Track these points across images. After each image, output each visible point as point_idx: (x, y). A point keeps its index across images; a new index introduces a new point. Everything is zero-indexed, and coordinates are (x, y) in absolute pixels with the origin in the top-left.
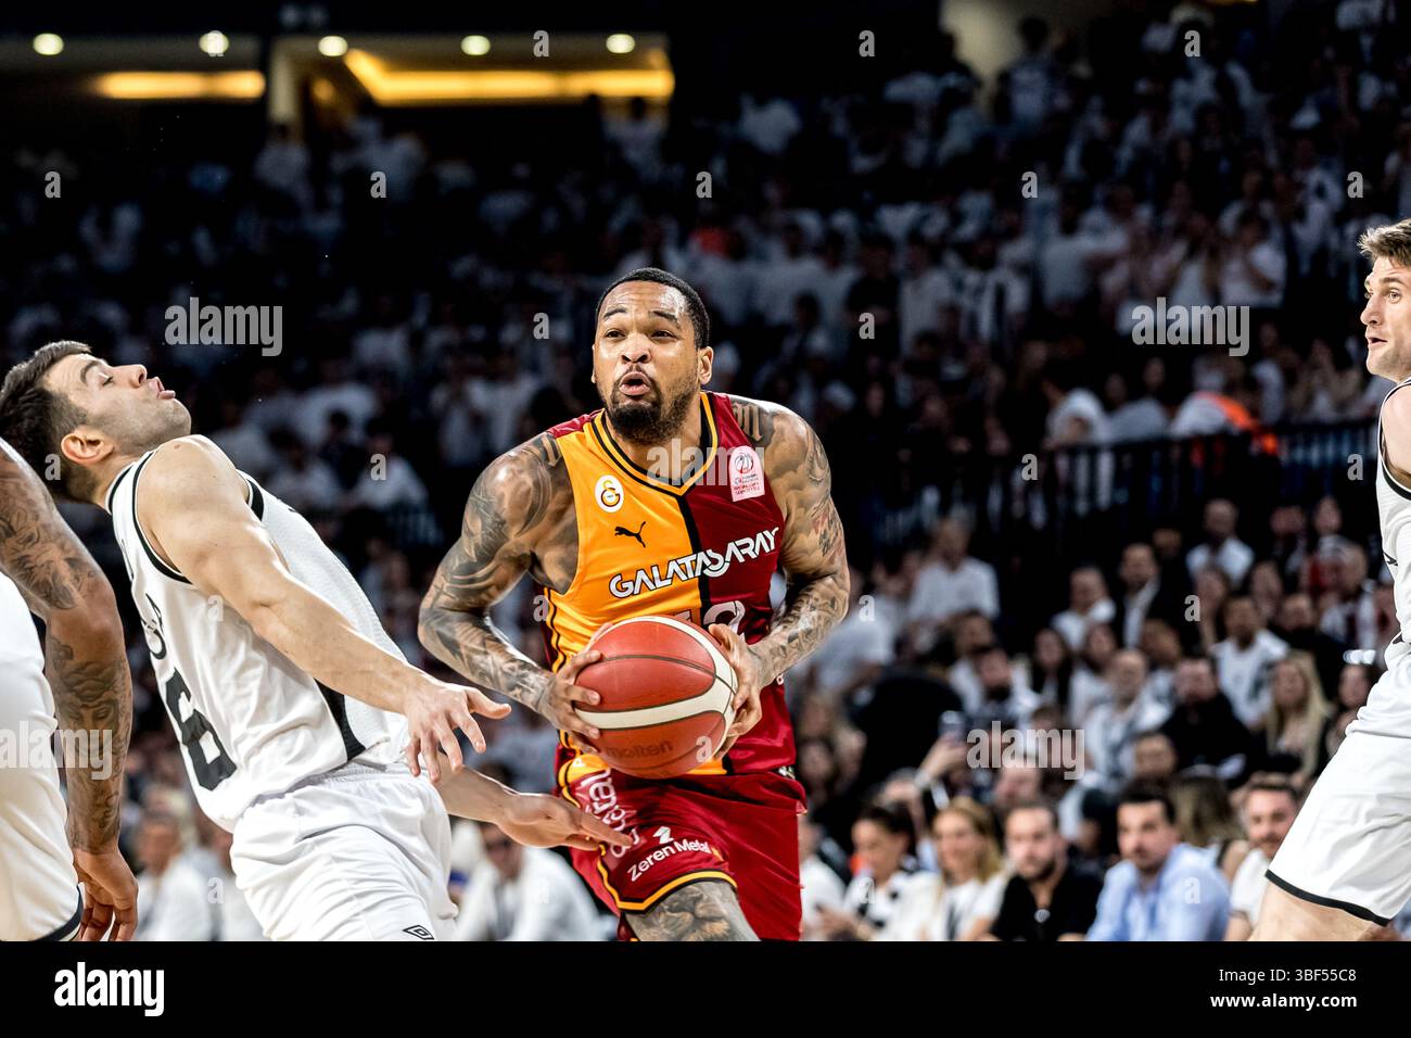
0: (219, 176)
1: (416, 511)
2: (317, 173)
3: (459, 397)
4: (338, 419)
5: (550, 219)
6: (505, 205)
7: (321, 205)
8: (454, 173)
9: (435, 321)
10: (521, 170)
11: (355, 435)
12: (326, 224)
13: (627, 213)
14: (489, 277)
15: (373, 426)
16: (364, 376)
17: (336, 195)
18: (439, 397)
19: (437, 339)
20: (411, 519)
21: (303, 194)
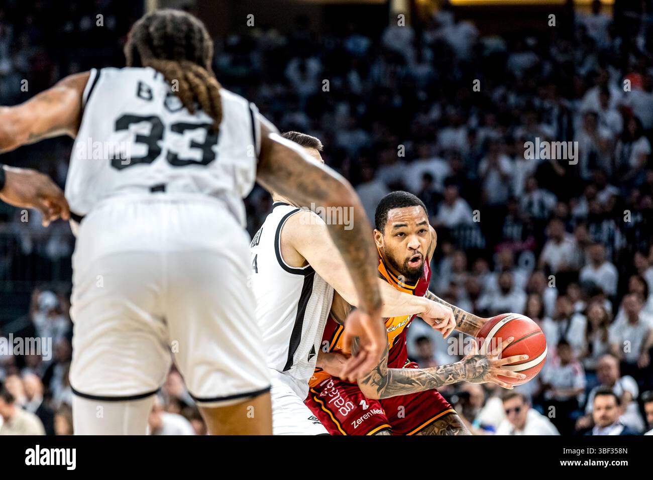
0: (363, 43)
1: (471, 229)
2: (417, 42)
3: (495, 165)
4: (428, 177)
5: (548, 67)
6: (521, 61)
7: (420, 60)
8: (494, 43)
9: (482, 123)
10: (531, 41)
11: (438, 186)
12: (423, 70)
13: (590, 64)
14: (512, 99)
15: (448, 181)
16: (442, 154)
17: (428, 54)
18: (484, 165)
19: (482, 134)
20: (468, 232)
21: (409, 53)
